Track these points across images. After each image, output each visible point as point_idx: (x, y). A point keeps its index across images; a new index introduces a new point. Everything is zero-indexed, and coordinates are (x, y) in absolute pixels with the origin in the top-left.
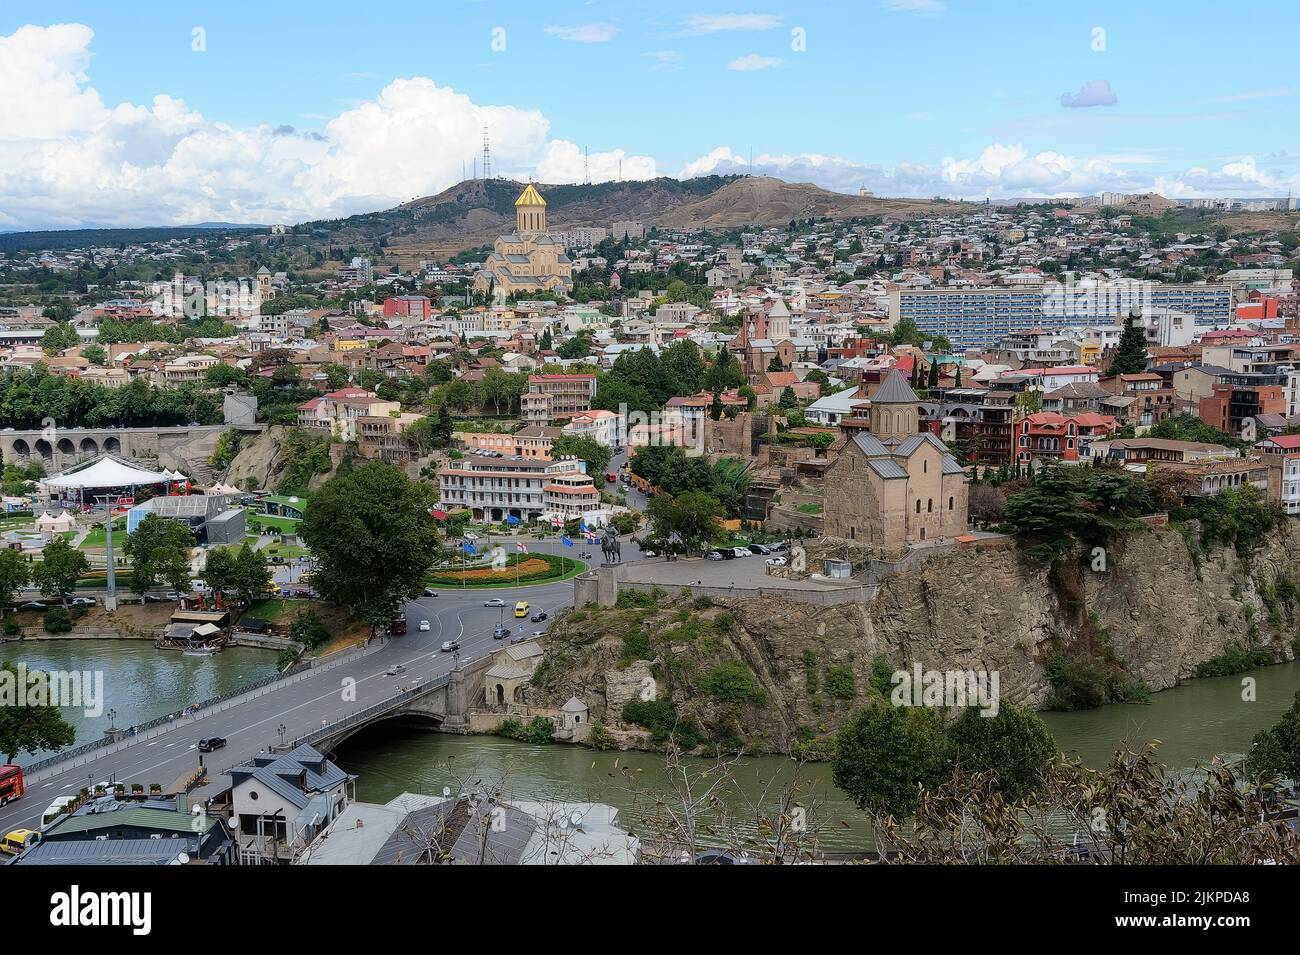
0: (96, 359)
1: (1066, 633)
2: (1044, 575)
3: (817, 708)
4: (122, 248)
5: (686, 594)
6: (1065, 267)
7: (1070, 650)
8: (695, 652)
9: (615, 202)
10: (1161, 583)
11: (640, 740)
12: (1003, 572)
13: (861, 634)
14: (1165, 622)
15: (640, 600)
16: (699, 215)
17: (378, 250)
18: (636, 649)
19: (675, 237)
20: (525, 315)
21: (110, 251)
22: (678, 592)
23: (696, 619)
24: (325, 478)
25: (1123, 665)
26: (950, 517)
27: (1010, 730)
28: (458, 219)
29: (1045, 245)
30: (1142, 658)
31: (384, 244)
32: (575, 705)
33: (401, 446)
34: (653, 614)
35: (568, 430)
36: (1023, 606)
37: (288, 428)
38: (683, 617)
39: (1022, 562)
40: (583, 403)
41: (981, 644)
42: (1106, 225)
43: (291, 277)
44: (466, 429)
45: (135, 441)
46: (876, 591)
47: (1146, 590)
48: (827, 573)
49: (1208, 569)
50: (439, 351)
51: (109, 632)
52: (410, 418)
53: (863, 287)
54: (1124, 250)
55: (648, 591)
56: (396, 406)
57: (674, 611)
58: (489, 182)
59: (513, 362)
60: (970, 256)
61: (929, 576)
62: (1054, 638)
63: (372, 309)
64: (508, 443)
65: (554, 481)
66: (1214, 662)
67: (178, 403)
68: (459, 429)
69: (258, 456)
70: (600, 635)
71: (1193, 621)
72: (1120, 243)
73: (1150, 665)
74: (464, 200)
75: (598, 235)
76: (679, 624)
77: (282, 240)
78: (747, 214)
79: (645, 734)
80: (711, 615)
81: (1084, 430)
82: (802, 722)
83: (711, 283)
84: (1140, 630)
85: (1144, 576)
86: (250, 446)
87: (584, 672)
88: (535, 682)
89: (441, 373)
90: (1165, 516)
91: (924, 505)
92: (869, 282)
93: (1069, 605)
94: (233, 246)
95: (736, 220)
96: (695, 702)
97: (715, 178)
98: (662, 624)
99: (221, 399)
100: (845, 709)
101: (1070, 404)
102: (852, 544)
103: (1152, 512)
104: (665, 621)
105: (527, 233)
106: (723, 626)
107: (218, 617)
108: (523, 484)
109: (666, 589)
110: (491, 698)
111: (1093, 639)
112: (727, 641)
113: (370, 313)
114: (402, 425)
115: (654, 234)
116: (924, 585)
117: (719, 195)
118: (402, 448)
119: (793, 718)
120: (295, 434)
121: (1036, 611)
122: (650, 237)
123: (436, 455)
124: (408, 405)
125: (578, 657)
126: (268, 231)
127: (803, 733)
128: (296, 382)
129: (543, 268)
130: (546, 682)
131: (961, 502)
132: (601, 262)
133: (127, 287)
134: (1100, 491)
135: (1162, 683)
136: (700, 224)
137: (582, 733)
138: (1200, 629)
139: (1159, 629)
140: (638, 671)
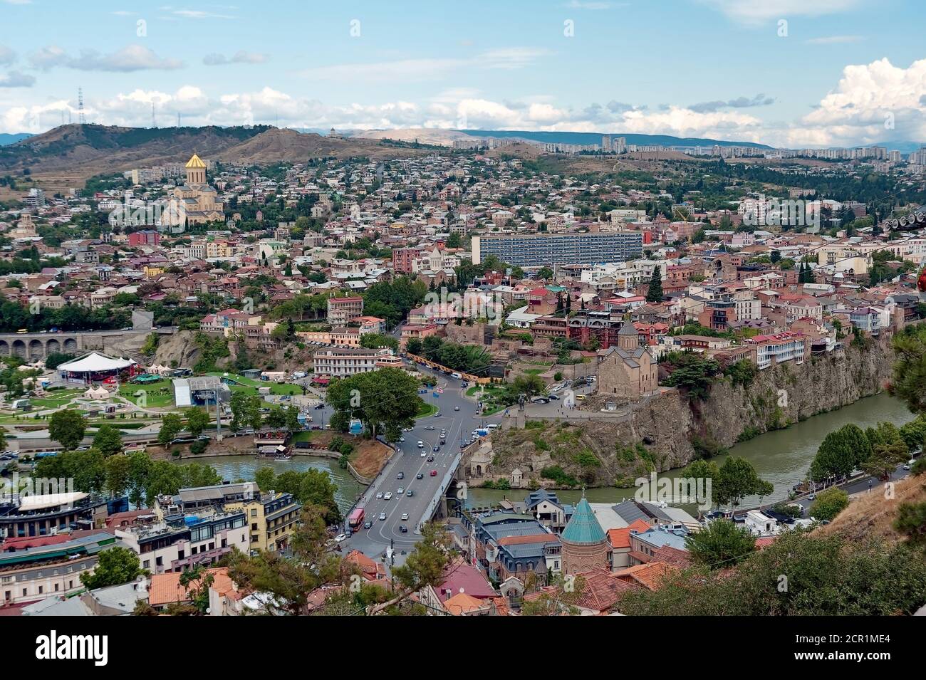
1: (697, 427)
2: (688, 404)
3: (622, 466)
5: (558, 421)
6: (513, 202)
7: (698, 434)
8: (570, 446)
9: (180, 142)
10: (724, 403)
11: (551, 485)
12: (676, 403)
13: (631, 434)
14: (726, 419)
15: (536, 425)
16: (245, 153)
18: (541, 447)
19: (236, 170)
22: (554, 420)
23: (565, 431)
24: (226, 360)
25: (716, 439)
26: (653, 382)
27: (744, 468)
28: (68, 152)
29: (493, 186)
30: (721, 435)
32: (517, 473)
33: (270, 341)
34: (544, 430)
35: (361, 330)
36: (682, 417)
37: (194, 332)
38: (558, 431)
39: (681, 399)
42: (508, 166)
44: (300, 329)
45: (87, 341)
46: (634, 416)
47: (720, 407)
48: (606, 408)
49: (736, 395)
52: (270, 326)
54: (539, 190)
55: (540, 421)
56: (260, 318)
57: (554, 429)
58: (85, 126)
60: (453, 193)
61: (653, 408)
62: (692, 430)
64: (326, 337)
65: (380, 360)
66: (742, 435)
67: (105, 317)
68: (297, 330)
69: (174, 348)
70: (523, 441)
71: (734, 418)
72: (536, 186)
73: (724, 438)
74: (69, 138)
76: (558, 434)
78: (278, 153)
79: (553, 482)
80: (570, 429)
81: (657, 331)
82: (618, 472)
84: (719, 424)
85: (718, 401)
86: (167, 342)
87: (519, 457)
88: (494, 463)
91: (645, 377)
93: (697, 416)
95: (272, 158)
96: (573, 467)
98: (550, 435)
99: (130, 314)
100: (632, 465)
102: (616, 395)
104: (550, 434)
105: (195, 185)
106: (579, 434)
108: (363, 363)
109: (549, 420)
110: (475, 471)
111: (706, 430)
112: (580, 440)
114: (268, 330)
116: (652, 412)
117: (256, 140)
118: (272, 342)
119: (613, 471)
120: (199, 336)
121: (686, 419)
123: (290, 345)
124: (267, 318)
125: (513, 451)
127: (619, 477)
129: (206, 206)
130: (499, 462)
131: (656, 376)
134: (706, 367)
137: (525, 483)
138: (736, 421)
139: (725, 423)
140: (546, 455)
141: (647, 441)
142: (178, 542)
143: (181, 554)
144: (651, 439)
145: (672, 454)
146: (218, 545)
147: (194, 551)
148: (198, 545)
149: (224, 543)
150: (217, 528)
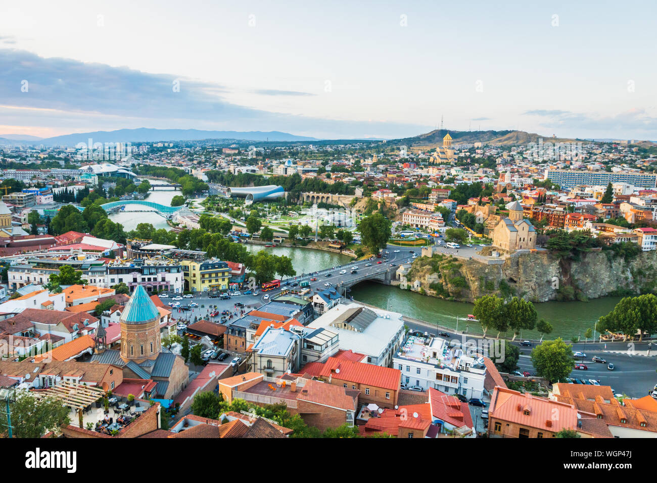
0: (329, 177)
1: (563, 279)
2: (558, 262)
3: (482, 292)
4: (346, 145)
5: (451, 256)
7: (564, 284)
10: (597, 268)
11: (433, 294)
12: (544, 260)
13: (499, 273)
14: (597, 279)
15: (438, 257)
17: (409, 147)
18: (435, 270)
19: (492, 147)
20: (440, 169)
21: (343, 146)
22: (449, 256)
23: (452, 264)
24: (376, 211)
25: (581, 290)
26: (530, 243)
29: (606, 156)
30: (588, 288)
31: (411, 146)
32: (417, 282)
34: (442, 260)
35: (440, 205)
36: (550, 270)
37: (369, 198)
38: (449, 263)
39: (551, 258)
40: (446, 197)
41: (534, 280)
42: (629, 150)
43: (384, 155)
44: (413, 202)
45: (333, 198)
46: (504, 262)
47: (592, 269)
48: (491, 255)
49: (614, 264)
50: (413, 179)
51: (315, 247)
52: (399, 198)
53: (544, 166)
55: (440, 255)
56: (396, 194)
57: (447, 261)
58: (442, 130)
59: (431, 184)
61: (520, 259)
62: (559, 280)
63: (401, 165)
64: (424, 206)
65: (432, 218)
66: (612, 292)
68: (412, 201)
69: (361, 204)
70: (427, 265)
71: (607, 279)
73: (590, 291)
75: (470, 146)
76: (447, 264)
77: (385, 144)
78: (516, 141)
79: (434, 292)
80: (456, 263)
83: (497, 162)
84: (588, 281)
85: (591, 265)
86: (360, 202)
87: (421, 274)
88: (408, 275)
89: (411, 186)
90: (601, 249)
91: (522, 239)
92: (546, 165)
93: (565, 271)
94: (373, 145)
95: (512, 143)
96: (449, 286)
97: (507, 131)
98: (443, 264)
99: (355, 189)
101: (584, 211)
102: (500, 248)
103: (597, 247)
105: (446, 146)
106: (460, 266)
107: (339, 246)
108: (424, 219)
110: (397, 277)
111: (572, 282)
113: (400, 166)
114: (397, 200)
115: (487, 146)
117: (507, 136)
118: (396, 206)
120: (370, 200)
121: (554, 272)
122: (485, 147)
123: (404, 208)
124: (399, 195)
125: (420, 270)
126: (382, 141)
128: (373, 186)
130: (412, 275)
131: (534, 239)
132: (468, 154)
133: (344, 156)
135: (593, 297)
136: (500, 144)
137: (418, 290)
139: (595, 281)
140: (435, 275)
141: (511, 280)
142: (133, 273)
143: (135, 280)
144: (515, 279)
145: (532, 292)
146: (160, 279)
147: (143, 279)
148: (146, 277)
149: (163, 280)
150: (160, 271)
